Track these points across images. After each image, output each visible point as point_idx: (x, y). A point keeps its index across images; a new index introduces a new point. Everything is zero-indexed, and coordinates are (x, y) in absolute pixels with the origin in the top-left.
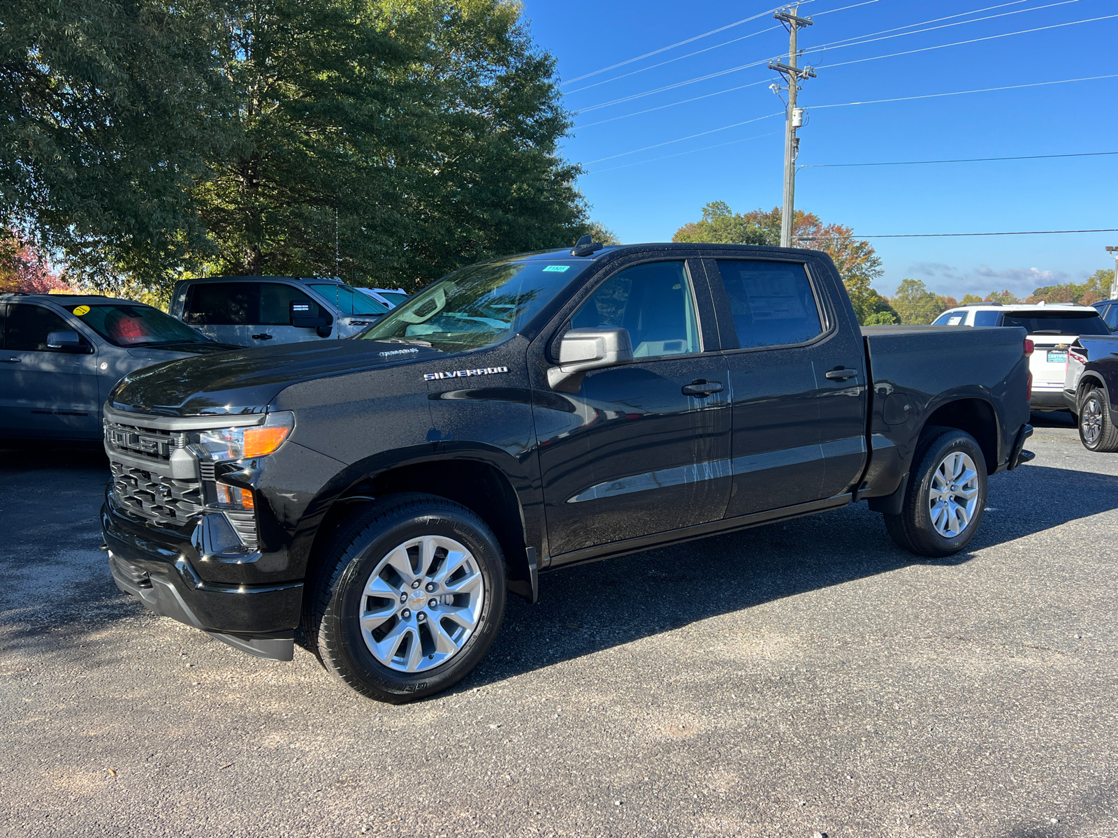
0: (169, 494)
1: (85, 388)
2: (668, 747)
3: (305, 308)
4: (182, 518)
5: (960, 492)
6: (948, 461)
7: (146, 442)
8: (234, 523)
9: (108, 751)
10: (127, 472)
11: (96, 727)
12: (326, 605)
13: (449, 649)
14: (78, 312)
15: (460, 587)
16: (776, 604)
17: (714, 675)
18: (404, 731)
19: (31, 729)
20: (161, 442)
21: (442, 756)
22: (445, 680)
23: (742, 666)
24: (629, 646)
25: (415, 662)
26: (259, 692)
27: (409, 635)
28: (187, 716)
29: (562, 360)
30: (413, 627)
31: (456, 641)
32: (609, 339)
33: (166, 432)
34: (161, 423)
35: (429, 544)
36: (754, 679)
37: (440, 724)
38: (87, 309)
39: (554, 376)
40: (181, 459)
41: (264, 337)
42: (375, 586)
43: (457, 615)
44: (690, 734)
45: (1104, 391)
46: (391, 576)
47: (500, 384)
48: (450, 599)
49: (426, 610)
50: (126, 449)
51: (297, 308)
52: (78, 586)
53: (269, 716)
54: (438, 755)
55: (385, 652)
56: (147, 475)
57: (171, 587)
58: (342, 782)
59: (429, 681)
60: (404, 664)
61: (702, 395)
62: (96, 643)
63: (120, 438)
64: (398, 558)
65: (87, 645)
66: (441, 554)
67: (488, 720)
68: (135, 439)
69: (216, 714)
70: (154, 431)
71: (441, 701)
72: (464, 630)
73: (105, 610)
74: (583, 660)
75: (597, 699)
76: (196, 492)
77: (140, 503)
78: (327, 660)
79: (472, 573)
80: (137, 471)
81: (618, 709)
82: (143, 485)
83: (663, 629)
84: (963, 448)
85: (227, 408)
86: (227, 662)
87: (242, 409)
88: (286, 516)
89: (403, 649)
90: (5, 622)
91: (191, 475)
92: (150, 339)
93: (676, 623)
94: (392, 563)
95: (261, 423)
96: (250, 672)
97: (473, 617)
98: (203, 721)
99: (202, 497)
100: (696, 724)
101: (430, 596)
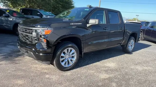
0: (32, 39)
1: (9, 22)
2: (105, 79)
3: (39, 14)
4: (34, 43)
5: (132, 45)
6: (131, 41)
7: (28, 31)
8: (42, 44)
9: (22, 77)
10: (24, 35)
11: (20, 73)
12: (55, 57)
13: (71, 64)
14: (7, 11)
15: (73, 55)
16: (111, 59)
17: (107, 69)
18: (66, 75)
19: (9, 73)
20: (31, 31)
21: (73, 80)
22: (71, 68)
23: (110, 68)
24: (93, 64)
25: (67, 66)
26: (43, 69)
27: (66, 62)
28: (33, 72)
29: (89, 23)
30: (67, 61)
31: (72, 63)
32: (97, 20)
33: (32, 30)
34: (31, 28)
35: (70, 49)
36: (112, 69)
37: (71, 75)
38: (9, 11)
39: (88, 25)
40: (34, 34)
41: (33, 17)
42: (62, 55)
43: (73, 59)
44: (107, 77)
45: (142, 33)
46: (64, 53)
47: (81, 26)
48: (71, 57)
49: (68, 58)
50: (24, 32)
51: (38, 13)
52: (11, 51)
53: (45, 72)
54: (73, 79)
55: (63, 64)
56: (27, 36)
57: (32, 53)
58: (60, 83)
59: (69, 68)
60: (65, 66)
61: (106, 30)
62: (16, 60)
63: (23, 30)
64: (65, 51)
65: (15, 60)
66: (71, 50)
67: (78, 74)
68: (26, 30)
69: (37, 72)
70: (29, 29)
71: (70, 71)
72: (73, 61)
73: (16, 55)
74: (88, 66)
75: (92, 72)
76: (36, 39)
77: (26, 40)
78: (55, 65)
79: (75, 53)
80: (26, 35)
81: (95, 73)
82: (27, 37)
83: (97, 62)
84: (133, 39)
85: (39, 26)
86: (36, 64)
87: (42, 27)
88: (51, 44)
89: (65, 64)
90: (1, 56)
91: (36, 37)
92: (18, 16)
93: (99, 61)
94: (65, 52)
95: (48, 29)
96: (40, 65)
97: (74, 59)
98: (36, 73)
99: (37, 40)
100: (107, 76)
101: (69, 56)
